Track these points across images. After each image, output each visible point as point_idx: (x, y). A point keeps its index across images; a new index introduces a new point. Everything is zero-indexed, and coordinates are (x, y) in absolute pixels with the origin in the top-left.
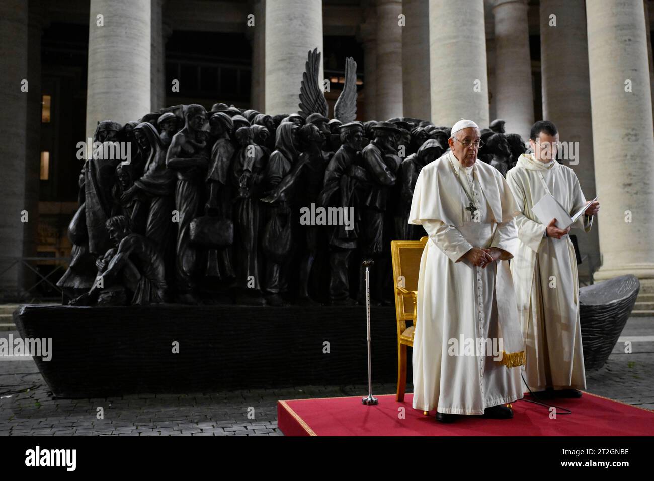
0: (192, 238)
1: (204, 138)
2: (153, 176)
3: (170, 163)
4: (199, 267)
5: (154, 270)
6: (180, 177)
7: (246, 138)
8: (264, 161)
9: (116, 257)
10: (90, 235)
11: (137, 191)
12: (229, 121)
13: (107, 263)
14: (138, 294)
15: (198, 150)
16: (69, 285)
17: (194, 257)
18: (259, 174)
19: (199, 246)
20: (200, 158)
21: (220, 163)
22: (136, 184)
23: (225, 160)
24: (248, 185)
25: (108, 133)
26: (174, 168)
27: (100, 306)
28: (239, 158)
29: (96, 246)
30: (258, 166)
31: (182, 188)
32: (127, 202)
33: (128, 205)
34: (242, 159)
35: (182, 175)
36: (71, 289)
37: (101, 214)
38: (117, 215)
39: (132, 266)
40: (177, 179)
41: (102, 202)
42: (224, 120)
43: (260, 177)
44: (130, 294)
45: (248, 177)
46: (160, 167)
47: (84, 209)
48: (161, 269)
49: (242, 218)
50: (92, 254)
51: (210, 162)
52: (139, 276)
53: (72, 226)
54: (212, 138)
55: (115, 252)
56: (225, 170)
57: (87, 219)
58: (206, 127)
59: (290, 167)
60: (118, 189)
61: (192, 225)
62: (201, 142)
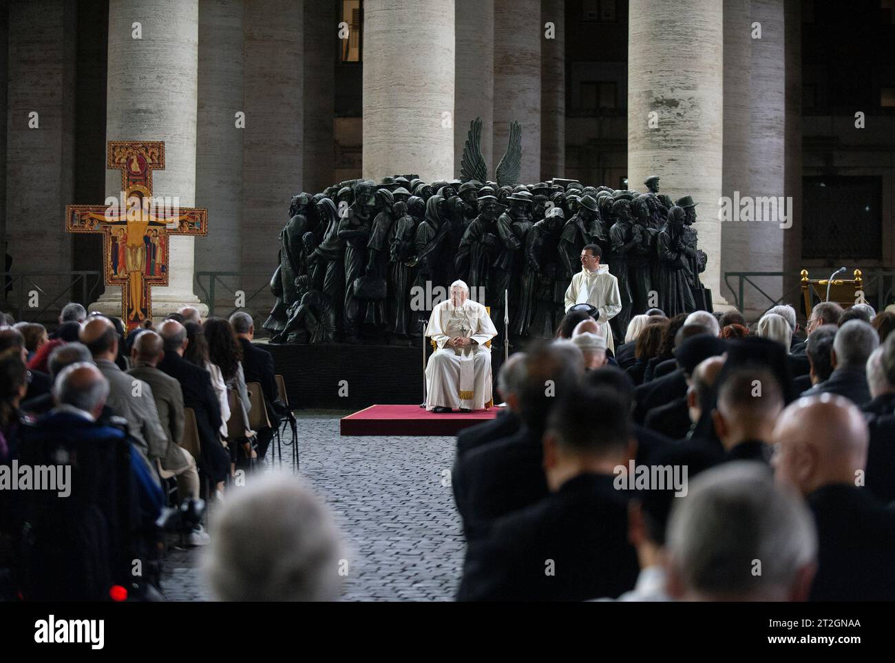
0: (355, 293)
1: (368, 212)
2: (327, 245)
3: (340, 234)
4: (360, 317)
5: (327, 317)
6: (348, 244)
7: (400, 211)
8: (413, 231)
9: (300, 307)
10: (284, 290)
11: (316, 255)
12: (388, 196)
13: (293, 312)
14: (314, 335)
15: (362, 222)
16: (270, 327)
17: (358, 308)
18: (408, 241)
19: (361, 299)
20: (362, 229)
21: (377, 234)
22: (316, 250)
23: (382, 230)
24: (397, 251)
25: (299, 207)
26: (343, 237)
27: (288, 344)
28: (394, 230)
29: (288, 298)
30: (408, 235)
31: (349, 254)
32: (310, 264)
33: (311, 267)
34: (395, 229)
35: (350, 243)
36: (272, 330)
37: (291, 273)
38: (302, 274)
39: (311, 314)
40: (346, 246)
41: (292, 264)
42: (384, 196)
43: (408, 244)
44: (309, 335)
45: (397, 245)
46: (333, 236)
47: (280, 269)
48: (332, 317)
49: (394, 277)
50: (285, 304)
51: (371, 232)
52: (315, 322)
53: (272, 282)
54: (374, 211)
55: (299, 305)
56: (382, 240)
57: (282, 277)
58: (372, 202)
59: (434, 234)
60: (304, 252)
61: (356, 283)
62: (365, 215)
